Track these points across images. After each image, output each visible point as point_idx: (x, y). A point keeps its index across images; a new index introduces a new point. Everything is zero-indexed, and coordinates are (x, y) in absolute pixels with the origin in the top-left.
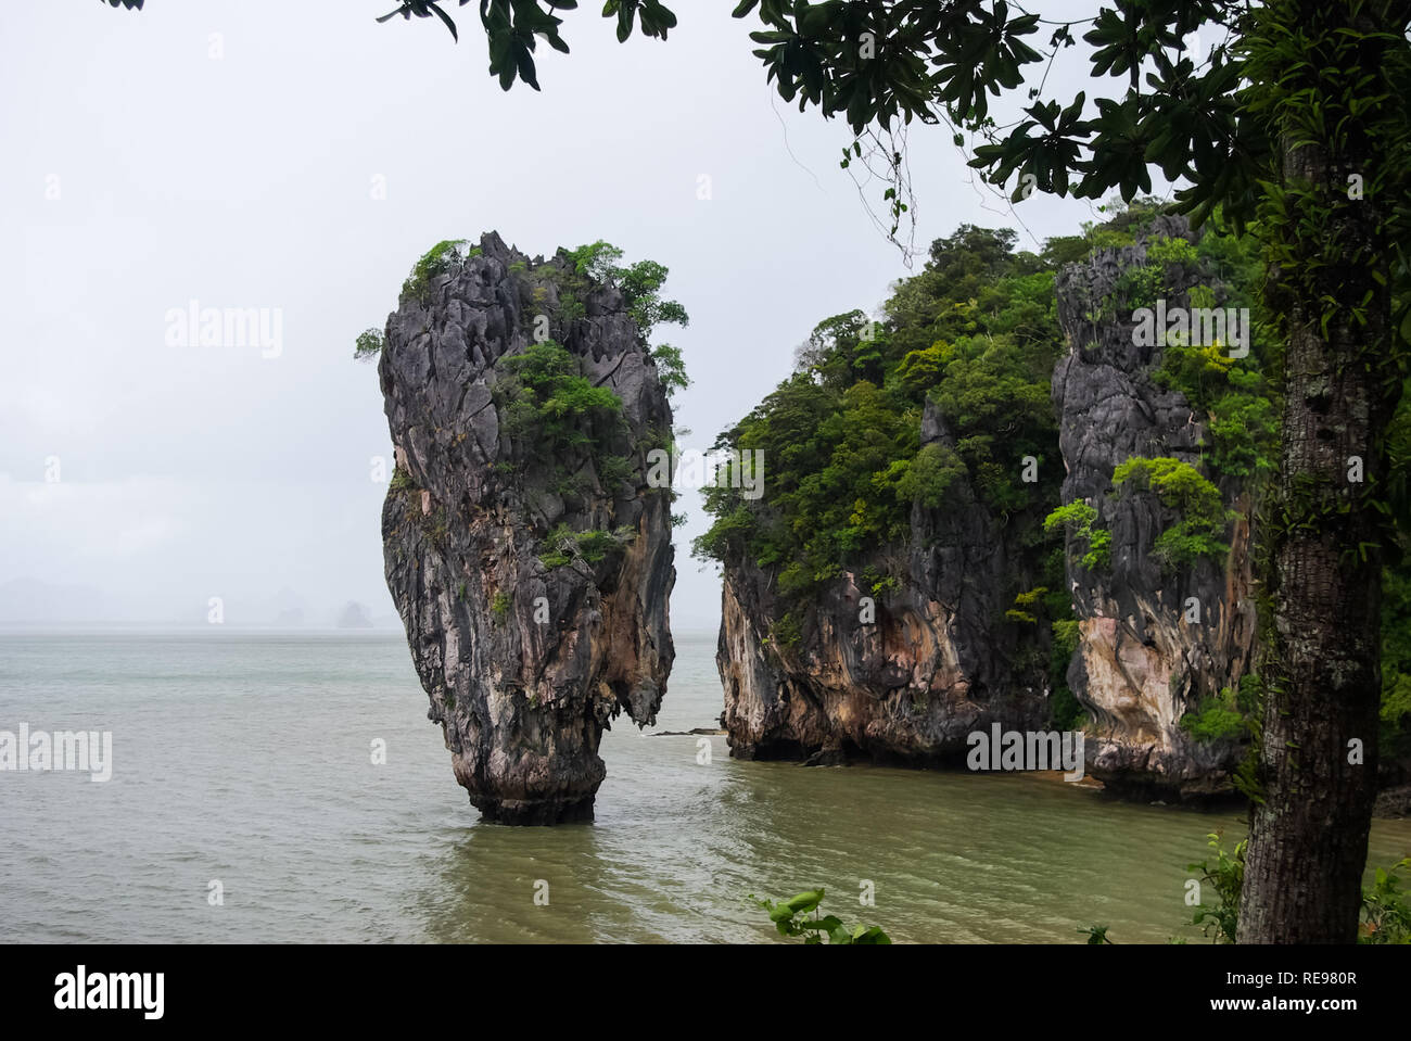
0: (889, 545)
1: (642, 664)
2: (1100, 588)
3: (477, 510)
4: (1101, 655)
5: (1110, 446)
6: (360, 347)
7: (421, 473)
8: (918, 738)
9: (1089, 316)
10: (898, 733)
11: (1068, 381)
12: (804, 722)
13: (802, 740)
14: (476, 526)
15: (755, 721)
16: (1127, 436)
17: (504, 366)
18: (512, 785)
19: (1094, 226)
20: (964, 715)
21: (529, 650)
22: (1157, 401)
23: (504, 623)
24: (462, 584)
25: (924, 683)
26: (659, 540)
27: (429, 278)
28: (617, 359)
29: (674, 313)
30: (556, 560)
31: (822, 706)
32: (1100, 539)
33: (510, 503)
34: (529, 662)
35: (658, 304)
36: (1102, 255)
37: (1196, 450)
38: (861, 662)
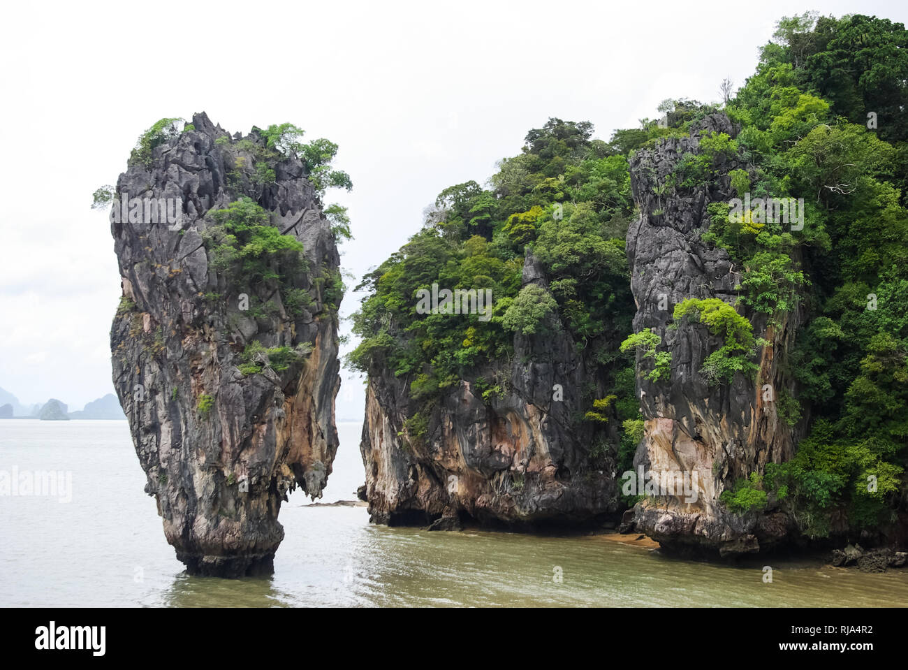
0: (497, 361)
1: (314, 450)
2: (661, 396)
3: (188, 330)
4: (660, 446)
5: (670, 289)
6: (96, 199)
7: (144, 300)
8: (517, 509)
9: (655, 190)
10: (501, 505)
11: (639, 239)
12: (429, 495)
13: (427, 510)
14: (188, 342)
15: (391, 494)
16: (683, 281)
17: (212, 217)
18: (212, 544)
19: (649, 122)
20: (552, 491)
21: (228, 439)
22: (706, 255)
23: (208, 418)
24: (175, 387)
25: (522, 466)
26: (329, 354)
27: (152, 148)
28: (299, 214)
29: (341, 180)
30: (251, 369)
31: (443, 484)
32: (663, 358)
33: (216, 323)
34: (228, 448)
35: (331, 173)
36: (665, 144)
37: (735, 293)
38: (474, 450)
